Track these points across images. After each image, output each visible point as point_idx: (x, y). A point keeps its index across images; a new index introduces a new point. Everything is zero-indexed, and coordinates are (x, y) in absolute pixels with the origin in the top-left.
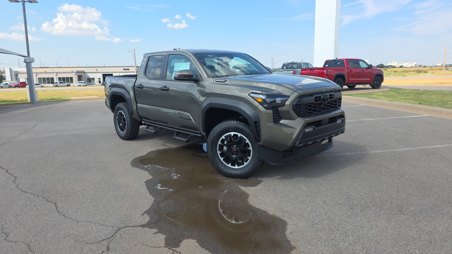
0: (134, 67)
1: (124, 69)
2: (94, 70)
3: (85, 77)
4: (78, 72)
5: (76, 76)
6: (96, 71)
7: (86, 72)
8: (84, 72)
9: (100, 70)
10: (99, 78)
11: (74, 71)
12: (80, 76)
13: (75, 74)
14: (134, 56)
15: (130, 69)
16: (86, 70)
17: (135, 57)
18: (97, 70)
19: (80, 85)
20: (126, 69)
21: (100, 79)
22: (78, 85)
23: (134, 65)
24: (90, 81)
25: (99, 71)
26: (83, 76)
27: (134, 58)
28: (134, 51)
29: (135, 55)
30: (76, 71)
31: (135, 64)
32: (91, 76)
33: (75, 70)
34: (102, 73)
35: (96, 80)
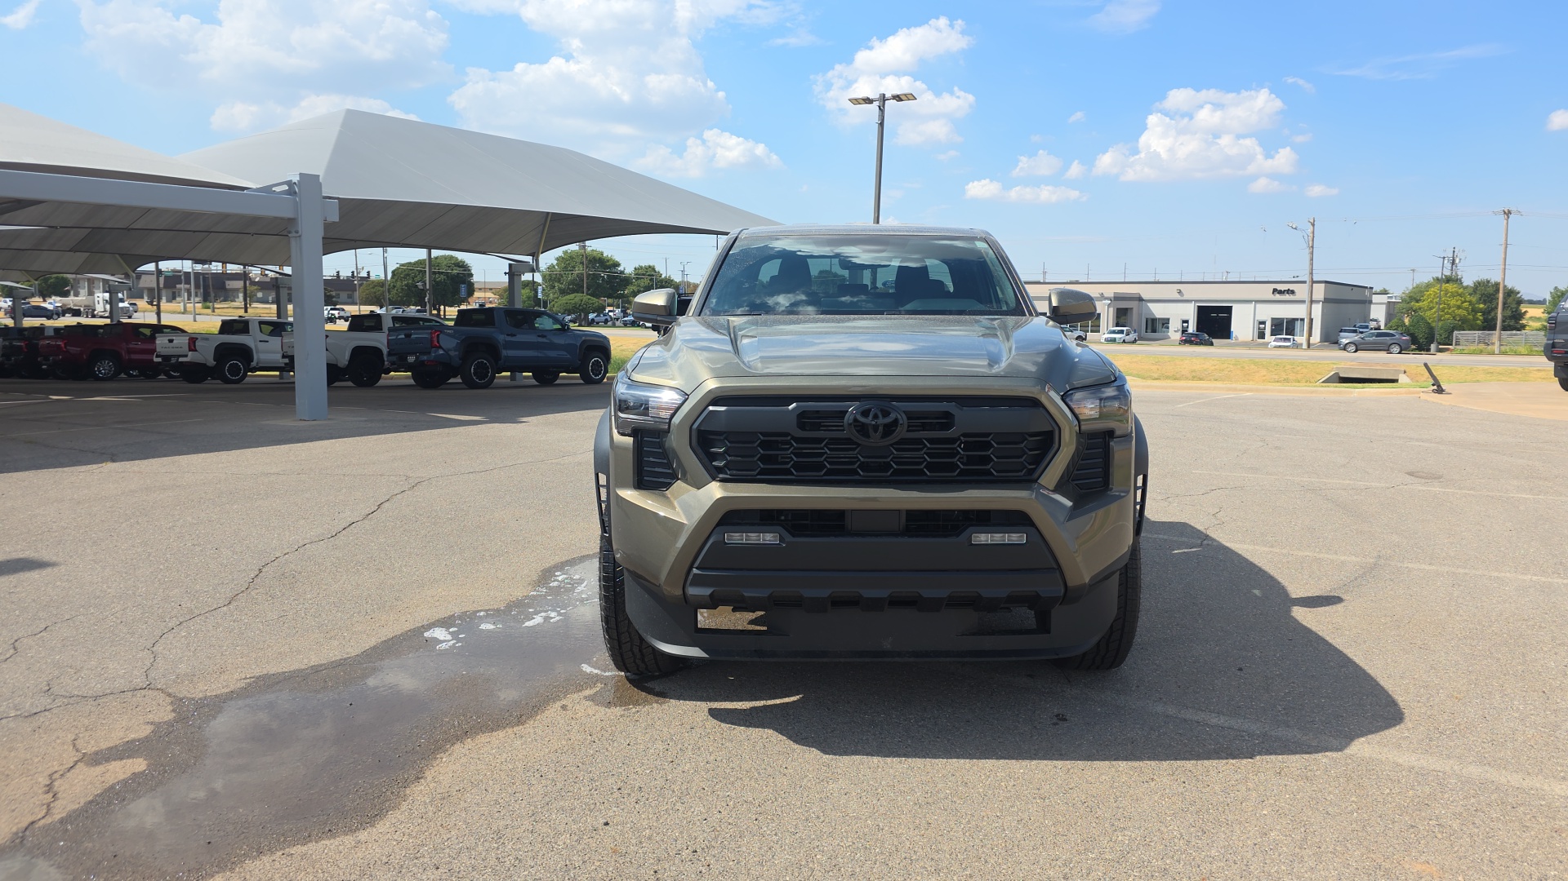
0: (1304, 282)
1: (1275, 290)
2: (1170, 292)
3: (1140, 315)
4: (1118, 298)
5: (1111, 310)
6: (1178, 297)
7: (1145, 296)
8: (1140, 299)
9: (1191, 292)
10: (1185, 318)
11: (1106, 295)
12: (1127, 309)
13: (1109, 306)
14: (1311, 243)
15: (1296, 291)
16: (1146, 292)
17: (1312, 247)
18: (1180, 292)
19: (1113, 340)
20: (1281, 292)
21: (1187, 322)
22: (1107, 340)
23: (1306, 278)
24: (1155, 327)
25: (1186, 297)
26: (1135, 311)
27: (1307, 251)
28: (1313, 225)
29: (1313, 240)
30: (1112, 295)
31: (1307, 272)
32: (1158, 311)
33: (1110, 291)
34: (1196, 301)
35: (1175, 326)
